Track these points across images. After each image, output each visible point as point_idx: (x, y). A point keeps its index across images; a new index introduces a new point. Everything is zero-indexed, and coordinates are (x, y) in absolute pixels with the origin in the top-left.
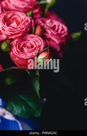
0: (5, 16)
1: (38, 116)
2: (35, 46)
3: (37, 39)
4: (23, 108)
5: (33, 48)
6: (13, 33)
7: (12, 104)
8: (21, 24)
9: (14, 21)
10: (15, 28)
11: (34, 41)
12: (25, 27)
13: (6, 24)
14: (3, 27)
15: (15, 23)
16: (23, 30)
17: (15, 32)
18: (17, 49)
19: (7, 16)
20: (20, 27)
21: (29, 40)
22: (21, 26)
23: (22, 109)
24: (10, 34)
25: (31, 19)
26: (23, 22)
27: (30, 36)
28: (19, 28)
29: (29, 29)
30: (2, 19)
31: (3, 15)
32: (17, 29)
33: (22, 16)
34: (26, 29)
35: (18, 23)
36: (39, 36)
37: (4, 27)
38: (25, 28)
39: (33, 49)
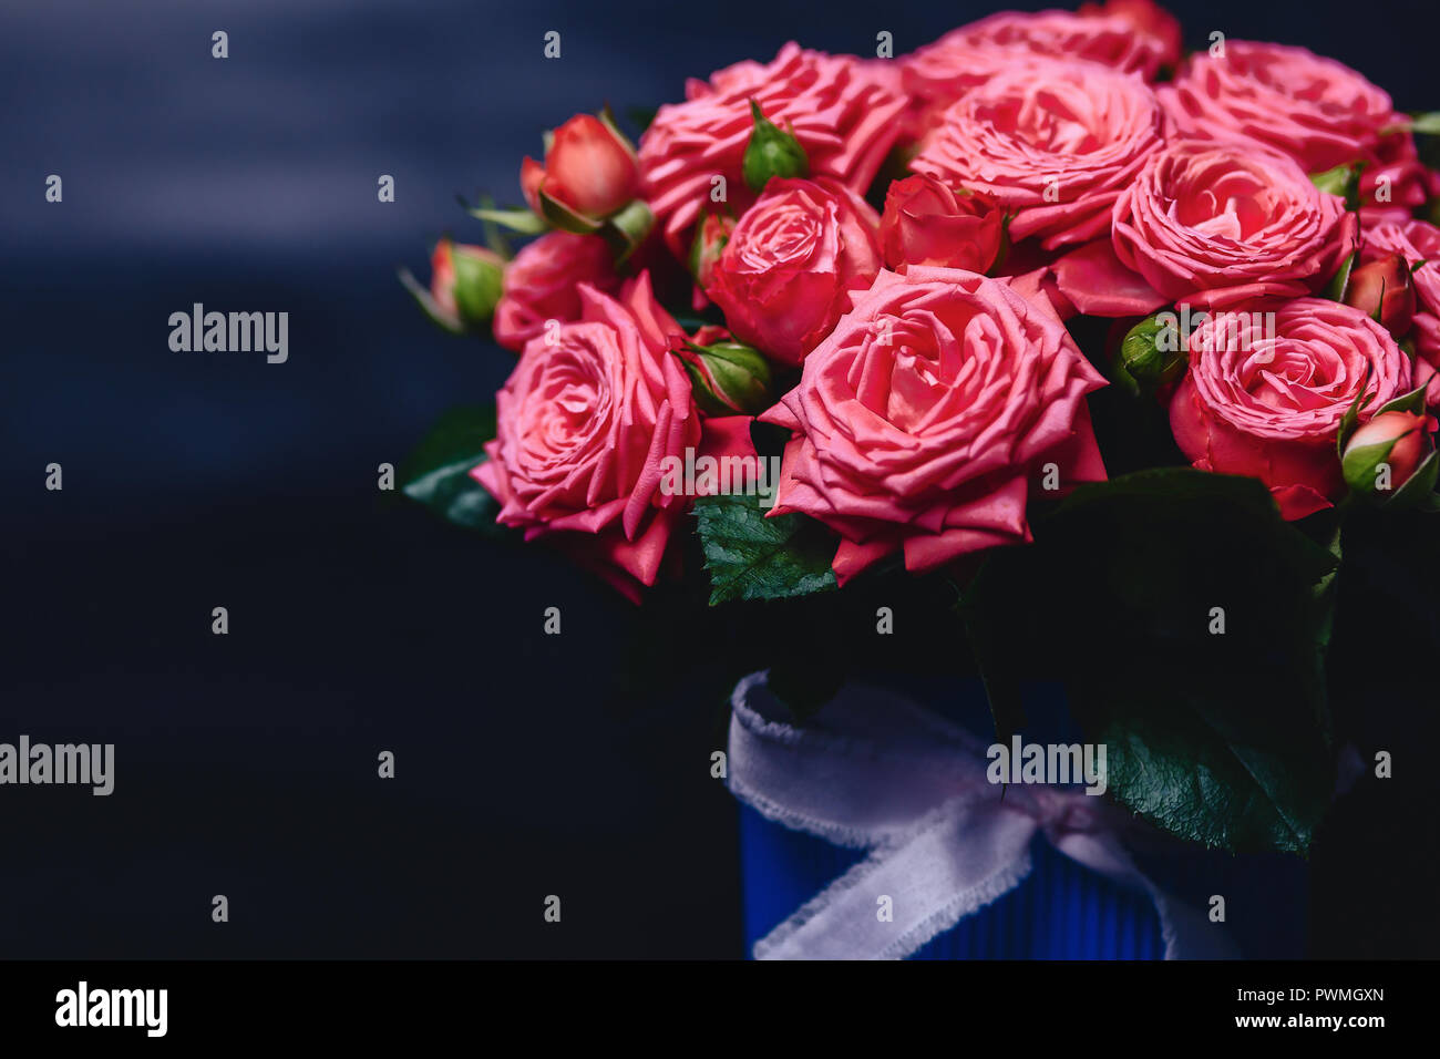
0: (1170, 161)
1: (1292, 847)
2: (1341, 377)
3: (1361, 333)
4: (1203, 780)
5: (1330, 388)
6: (1212, 270)
7: (1134, 739)
8: (1269, 230)
9: (1231, 203)
10: (1230, 243)
11: (1344, 343)
12: (1293, 244)
13: (1173, 207)
14: (1154, 226)
15: (1235, 215)
16: (1277, 264)
17: (1227, 270)
18: (1221, 370)
19: (1183, 165)
20: (1259, 244)
21: (1308, 336)
22: (1267, 236)
23: (1196, 785)
24: (1188, 275)
25: (1341, 210)
26: (1288, 217)
27: (1318, 309)
28: (1254, 244)
29: (1315, 263)
30: (1152, 179)
31: (1164, 156)
32: (1238, 249)
33: (1283, 181)
34: (1302, 260)
35: (1252, 220)
36: (1377, 319)
37: (1162, 224)
38: (1293, 255)
39: (1326, 393)
